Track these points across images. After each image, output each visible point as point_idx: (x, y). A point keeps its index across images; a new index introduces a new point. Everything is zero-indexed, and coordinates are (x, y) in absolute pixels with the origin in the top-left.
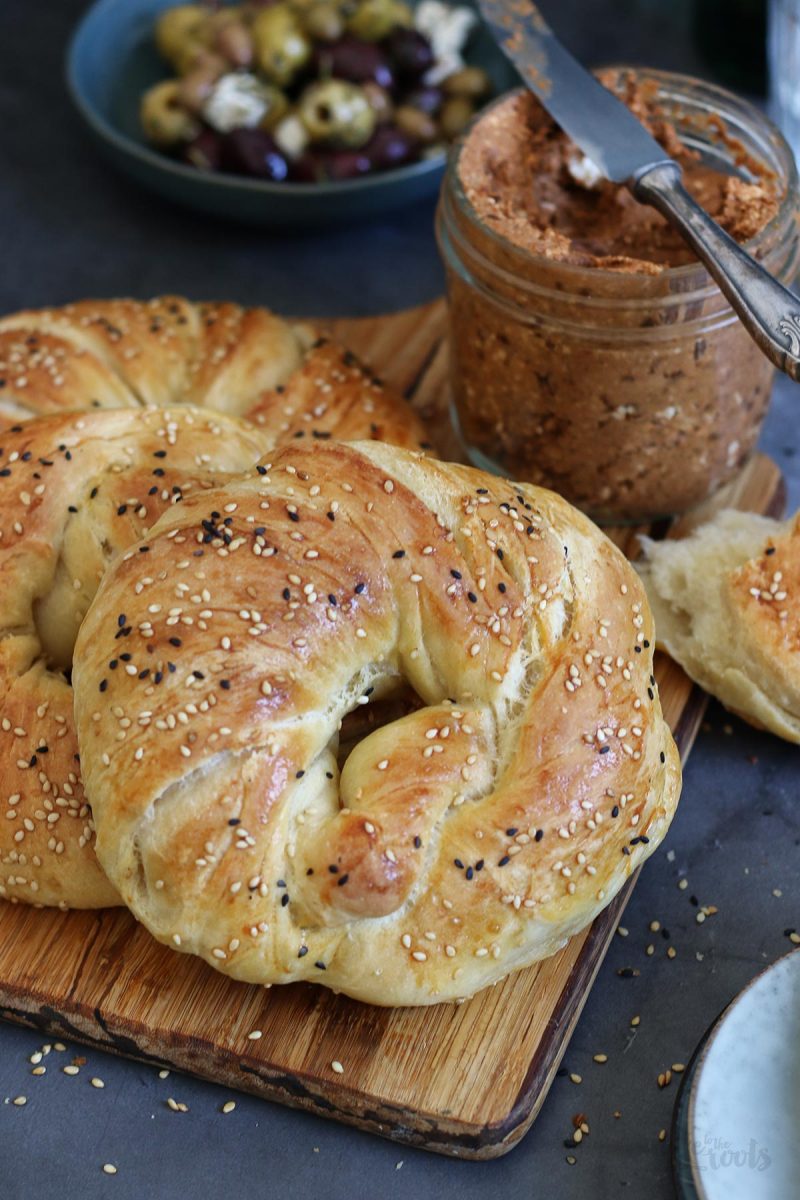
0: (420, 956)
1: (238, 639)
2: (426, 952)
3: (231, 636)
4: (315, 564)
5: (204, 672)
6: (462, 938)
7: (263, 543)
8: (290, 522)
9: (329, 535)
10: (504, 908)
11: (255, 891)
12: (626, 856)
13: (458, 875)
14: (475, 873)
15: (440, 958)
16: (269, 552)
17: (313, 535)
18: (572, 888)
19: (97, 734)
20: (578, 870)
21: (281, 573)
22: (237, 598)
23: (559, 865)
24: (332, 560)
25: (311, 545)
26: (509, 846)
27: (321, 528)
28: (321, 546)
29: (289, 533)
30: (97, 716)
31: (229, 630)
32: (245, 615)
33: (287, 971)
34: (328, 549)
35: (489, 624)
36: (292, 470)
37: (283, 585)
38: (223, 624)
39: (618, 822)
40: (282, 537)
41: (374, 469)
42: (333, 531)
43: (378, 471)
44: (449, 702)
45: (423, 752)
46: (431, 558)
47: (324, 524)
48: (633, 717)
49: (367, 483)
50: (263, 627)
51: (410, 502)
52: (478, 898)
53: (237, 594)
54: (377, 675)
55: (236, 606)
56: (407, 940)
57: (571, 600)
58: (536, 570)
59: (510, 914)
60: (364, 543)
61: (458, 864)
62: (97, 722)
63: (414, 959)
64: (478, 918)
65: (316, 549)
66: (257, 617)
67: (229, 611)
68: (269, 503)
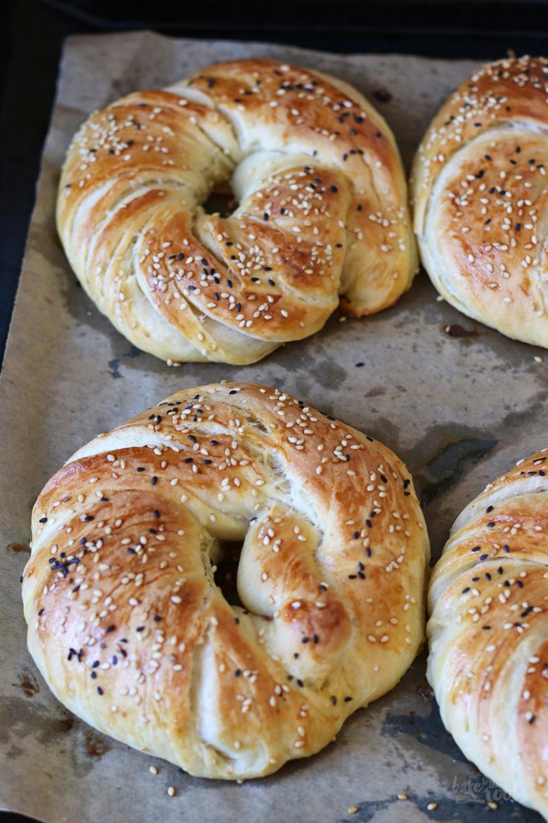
0: (385, 639)
1: (137, 595)
2: (385, 634)
3: (132, 596)
4: (124, 526)
5: (141, 625)
6: (392, 609)
7: (92, 544)
8: (91, 523)
9: (114, 508)
10: (393, 575)
11: (284, 694)
12: (409, 496)
13: (358, 581)
14: (363, 572)
15: (393, 630)
16: (99, 544)
17: (107, 517)
18: (407, 533)
19: (125, 715)
20: (401, 522)
21: (116, 546)
22: (113, 578)
23: (391, 529)
24: (130, 516)
25: (112, 521)
26: (362, 543)
27: (107, 509)
28: (118, 516)
29: (96, 527)
30: (114, 709)
31: (128, 595)
32: (125, 581)
33: (337, 719)
34: (122, 514)
35: (229, 465)
36: (57, 504)
37: (125, 549)
38: (121, 596)
39: (390, 482)
40: (96, 532)
41: (94, 458)
42: (113, 505)
43: (97, 457)
44: (254, 521)
45: (273, 551)
46: (169, 466)
47: (106, 506)
48: (339, 433)
49: (99, 468)
50: (140, 576)
51: (129, 453)
52: (377, 582)
53: (110, 576)
54: (208, 550)
55: (117, 582)
56: (372, 639)
57: (249, 415)
58: (219, 420)
59: (398, 574)
60: (133, 493)
61: (352, 577)
62: (118, 711)
63: (384, 643)
64: (387, 593)
65: (117, 519)
66: (131, 576)
67: (116, 588)
68: (69, 527)
